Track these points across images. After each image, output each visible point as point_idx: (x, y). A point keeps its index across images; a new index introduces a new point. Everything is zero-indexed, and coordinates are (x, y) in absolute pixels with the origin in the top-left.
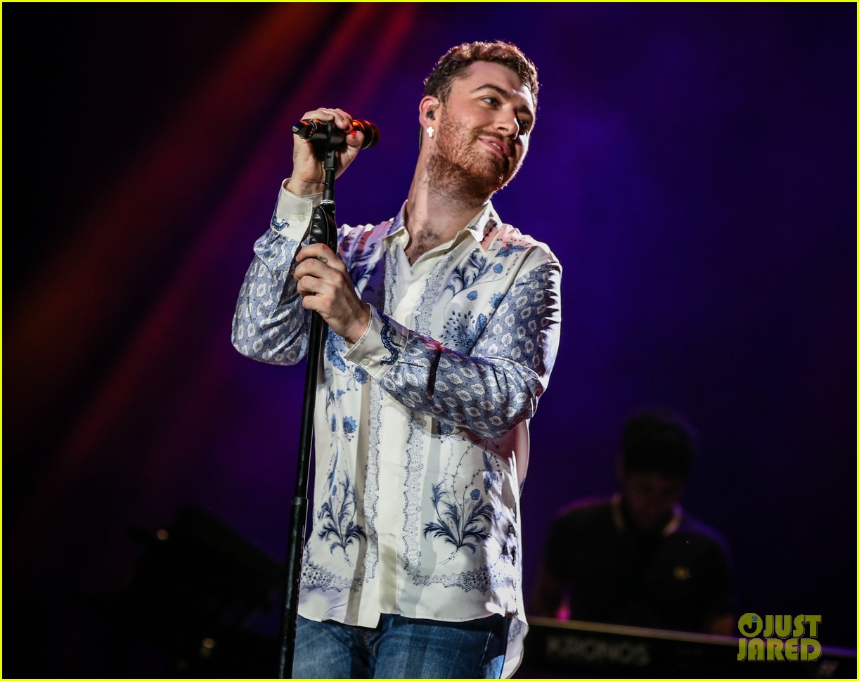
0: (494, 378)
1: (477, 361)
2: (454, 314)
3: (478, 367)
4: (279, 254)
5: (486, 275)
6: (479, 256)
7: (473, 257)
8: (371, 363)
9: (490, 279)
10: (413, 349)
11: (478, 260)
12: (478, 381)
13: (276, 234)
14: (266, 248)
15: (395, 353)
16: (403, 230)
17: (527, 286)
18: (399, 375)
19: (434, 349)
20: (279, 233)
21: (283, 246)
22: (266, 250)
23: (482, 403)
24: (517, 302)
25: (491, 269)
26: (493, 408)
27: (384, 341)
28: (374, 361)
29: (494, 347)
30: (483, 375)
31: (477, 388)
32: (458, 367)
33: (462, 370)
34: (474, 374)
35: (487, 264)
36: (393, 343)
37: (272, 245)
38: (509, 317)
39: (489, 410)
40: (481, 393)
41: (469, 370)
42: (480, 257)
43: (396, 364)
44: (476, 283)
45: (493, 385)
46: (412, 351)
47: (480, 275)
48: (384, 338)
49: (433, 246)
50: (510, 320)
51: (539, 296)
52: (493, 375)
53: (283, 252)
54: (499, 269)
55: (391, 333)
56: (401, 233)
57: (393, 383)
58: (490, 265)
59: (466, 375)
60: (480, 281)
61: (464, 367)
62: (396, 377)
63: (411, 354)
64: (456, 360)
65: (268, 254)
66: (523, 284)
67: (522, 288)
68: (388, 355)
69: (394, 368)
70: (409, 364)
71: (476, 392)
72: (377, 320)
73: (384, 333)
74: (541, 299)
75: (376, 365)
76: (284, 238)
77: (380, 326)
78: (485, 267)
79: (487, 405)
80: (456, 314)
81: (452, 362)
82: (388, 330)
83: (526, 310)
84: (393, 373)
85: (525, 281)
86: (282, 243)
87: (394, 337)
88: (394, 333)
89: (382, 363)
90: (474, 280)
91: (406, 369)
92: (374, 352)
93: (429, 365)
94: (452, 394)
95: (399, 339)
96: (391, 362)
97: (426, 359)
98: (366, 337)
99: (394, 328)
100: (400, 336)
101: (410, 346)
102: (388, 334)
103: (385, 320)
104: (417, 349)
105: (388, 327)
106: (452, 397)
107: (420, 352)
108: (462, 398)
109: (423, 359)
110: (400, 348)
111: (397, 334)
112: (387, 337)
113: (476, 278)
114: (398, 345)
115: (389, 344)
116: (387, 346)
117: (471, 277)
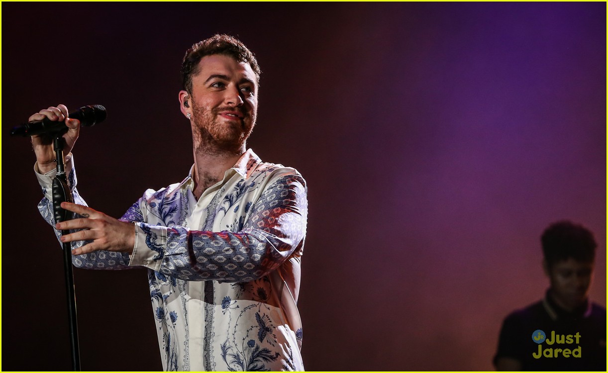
0: (237, 240)
6: (242, 184)
7: (238, 186)
8: (148, 263)
10: (172, 243)
12: (226, 246)
15: (161, 251)
17: (275, 188)
18: (170, 263)
19: (185, 237)
23: (234, 258)
24: (268, 198)
26: (243, 258)
27: (150, 246)
28: (149, 261)
30: (226, 240)
31: (227, 250)
32: (209, 242)
33: (212, 243)
36: (157, 245)
39: (241, 261)
40: (231, 252)
41: (216, 241)
43: (165, 257)
44: (239, 199)
45: (236, 244)
46: (172, 245)
47: (241, 193)
48: (149, 245)
51: (285, 193)
52: (236, 238)
55: (153, 238)
56: (190, 181)
57: (168, 270)
59: (216, 245)
61: (213, 240)
62: (168, 265)
63: (172, 247)
64: (206, 238)
67: (272, 190)
68: (157, 254)
69: (165, 260)
70: (173, 255)
71: (227, 253)
72: (140, 234)
73: (148, 240)
74: (286, 195)
75: (152, 263)
77: (144, 236)
78: (245, 188)
79: (238, 259)
80: (229, 227)
81: (204, 240)
82: (150, 238)
83: (274, 202)
84: (165, 263)
87: (156, 241)
88: (156, 237)
89: (155, 260)
90: (237, 197)
91: (172, 258)
92: (147, 256)
93: (186, 250)
94: (211, 261)
95: (160, 240)
96: (160, 257)
97: (182, 248)
98: (137, 249)
99: (155, 234)
100: (160, 238)
101: (169, 242)
102: (151, 241)
103: (147, 230)
104: (174, 243)
105: (150, 235)
106: (212, 263)
107: (177, 244)
108: (220, 261)
109: (180, 248)
110: (163, 246)
111: (158, 237)
112: (151, 243)
113: (238, 195)
114: (161, 245)
115: (154, 247)
116: (153, 249)
117: (235, 195)
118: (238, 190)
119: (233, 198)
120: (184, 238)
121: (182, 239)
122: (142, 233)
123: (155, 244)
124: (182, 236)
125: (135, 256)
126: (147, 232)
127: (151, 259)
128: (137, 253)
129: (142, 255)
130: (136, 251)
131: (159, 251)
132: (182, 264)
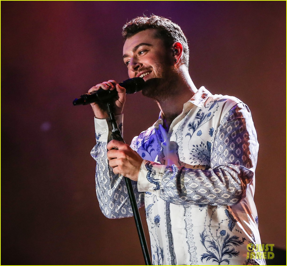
6: (201, 112)
7: (198, 115)
11: (200, 115)
20: (98, 141)
23: (213, 191)
24: (227, 130)
26: (221, 191)
27: (149, 180)
29: (221, 159)
36: (154, 180)
39: (219, 192)
43: (160, 189)
44: (199, 126)
46: (166, 180)
47: (201, 121)
51: (237, 123)
54: (210, 115)
55: (153, 174)
58: (206, 115)
60: (201, 124)
63: (166, 182)
68: (155, 186)
73: (148, 176)
77: (146, 173)
78: (203, 117)
80: (195, 146)
82: (150, 174)
87: (154, 176)
91: (166, 190)
92: (148, 187)
93: (174, 185)
94: (196, 193)
95: (158, 176)
96: (157, 189)
97: (172, 183)
99: (155, 171)
100: (158, 174)
101: (164, 177)
102: (151, 176)
105: (151, 171)
111: (156, 173)
112: (151, 178)
113: (199, 123)
114: (158, 180)
115: (152, 181)
116: (152, 182)
117: (197, 124)
118: (199, 120)
119: (195, 126)
120: (174, 175)
122: (145, 170)
123: (153, 179)
126: (149, 169)
131: (157, 184)
132: (172, 195)
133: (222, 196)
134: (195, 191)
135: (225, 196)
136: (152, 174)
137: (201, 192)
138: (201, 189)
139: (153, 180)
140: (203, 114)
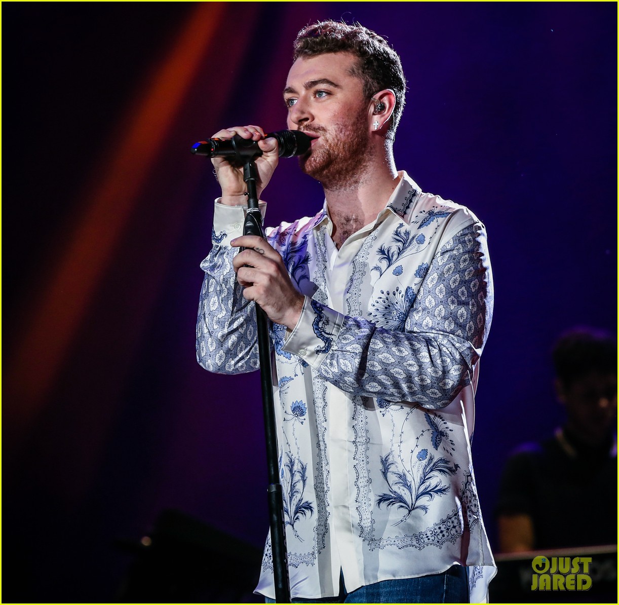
0: (428, 354)
1: (411, 337)
2: (383, 293)
3: (411, 344)
4: (223, 263)
5: (410, 247)
6: (402, 230)
7: (397, 233)
8: (308, 353)
9: (414, 251)
10: (346, 336)
11: (402, 234)
12: (411, 359)
13: (218, 246)
14: (211, 262)
15: (328, 342)
16: (327, 218)
17: (452, 252)
18: (335, 362)
19: (366, 334)
20: (219, 245)
21: (225, 255)
22: (211, 265)
23: (416, 379)
24: (445, 270)
25: (415, 241)
26: (429, 381)
27: (316, 331)
28: (310, 351)
29: (428, 321)
30: (415, 352)
31: (410, 365)
32: (390, 346)
33: (394, 349)
34: (406, 351)
35: (411, 237)
36: (325, 333)
37: (216, 259)
38: (439, 288)
39: (425, 384)
40: (415, 369)
41: (402, 349)
42: (404, 231)
43: (331, 352)
44: (400, 257)
45: (427, 360)
46: (345, 339)
47: (404, 248)
48: (316, 329)
49: (357, 230)
50: (441, 292)
51: (465, 261)
52: (427, 351)
53: (227, 260)
54: (421, 240)
55: (324, 323)
56: (325, 222)
57: (329, 371)
58: (413, 238)
59: (398, 354)
60: (404, 254)
61: (397, 345)
62: (331, 364)
63: (344, 342)
64: (389, 340)
65: (213, 268)
66: (447, 251)
67: (447, 256)
68: (321, 344)
69: (329, 356)
70: (342, 351)
71: (410, 368)
72: (309, 312)
73: (316, 324)
74: (467, 263)
75: (311, 355)
76: (225, 248)
77: (312, 317)
78: (409, 241)
79: (422, 380)
80: (385, 293)
81: (385, 342)
82: (320, 321)
83: (455, 278)
84: (328, 361)
85: (449, 247)
86: (224, 253)
87: (326, 327)
88: (327, 322)
89: (318, 352)
90: (399, 254)
91: (340, 357)
92: (308, 343)
93: (361, 350)
94: (386, 372)
95: (332, 327)
96: (325, 351)
97: (357, 346)
98: (298, 329)
99: (328, 318)
100: (333, 325)
101: (343, 334)
102: (320, 325)
103: (318, 310)
104: (349, 336)
105: (321, 317)
106: (386, 375)
107: (352, 338)
108: (397, 376)
109: (354, 346)
110: (333, 337)
111: (330, 323)
112: (319, 328)
113: (400, 252)
114: (331, 335)
115: (321, 334)
116: (320, 337)
117: (396, 252)
118: (400, 244)
119: (392, 256)
120: (364, 334)
121: (361, 334)
122: (312, 312)
123: (324, 331)
124: (362, 330)
125: (292, 338)
126: (318, 312)
127: (312, 348)
128: (298, 334)
129: (303, 340)
130: (296, 332)
131: (327, 342)
132: (350, 367)
133: (428, 392)
134: (386, 369)
135: (433, 393)
136: (322, 322)
137: (395, 373)
138: (397, 369)
139: (323, 333)
140: (407, 233)
